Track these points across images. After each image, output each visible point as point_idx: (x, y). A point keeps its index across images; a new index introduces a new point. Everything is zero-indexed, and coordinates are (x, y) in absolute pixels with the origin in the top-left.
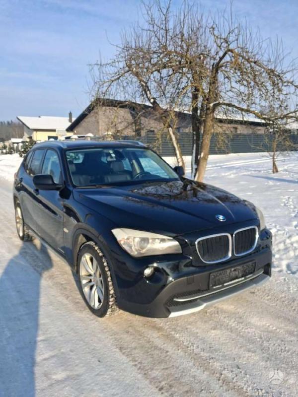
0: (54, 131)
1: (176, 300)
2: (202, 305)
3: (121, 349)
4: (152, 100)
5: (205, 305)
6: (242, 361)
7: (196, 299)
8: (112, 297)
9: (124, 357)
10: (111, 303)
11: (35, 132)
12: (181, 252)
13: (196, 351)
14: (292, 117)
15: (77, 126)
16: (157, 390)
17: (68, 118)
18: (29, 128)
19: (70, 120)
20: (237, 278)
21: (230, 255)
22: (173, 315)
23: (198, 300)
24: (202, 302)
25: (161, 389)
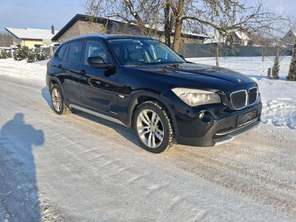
0: (41, 40)
1: (217, 134)
2: (231, 138)
3: (184, 169)
4: (135, 14)
5: (234, 137)
6: (266, 168)
7: (227, 134)
8: (171, 136)
9: (190, 173)
10: (170, 141)
11: (23, 41)
12: (220, 102)
13: (234, 166)
14: (238, 27)
15: (62, 37)
16: (224, 187)
17: (51, 31)
18: (18, 38)
19: (53, 33)
20: (249, 120)
21: (246, 104)
22: (217, 144)
23: (229, 135)
24: (231, 136)
25: (226, 186)
